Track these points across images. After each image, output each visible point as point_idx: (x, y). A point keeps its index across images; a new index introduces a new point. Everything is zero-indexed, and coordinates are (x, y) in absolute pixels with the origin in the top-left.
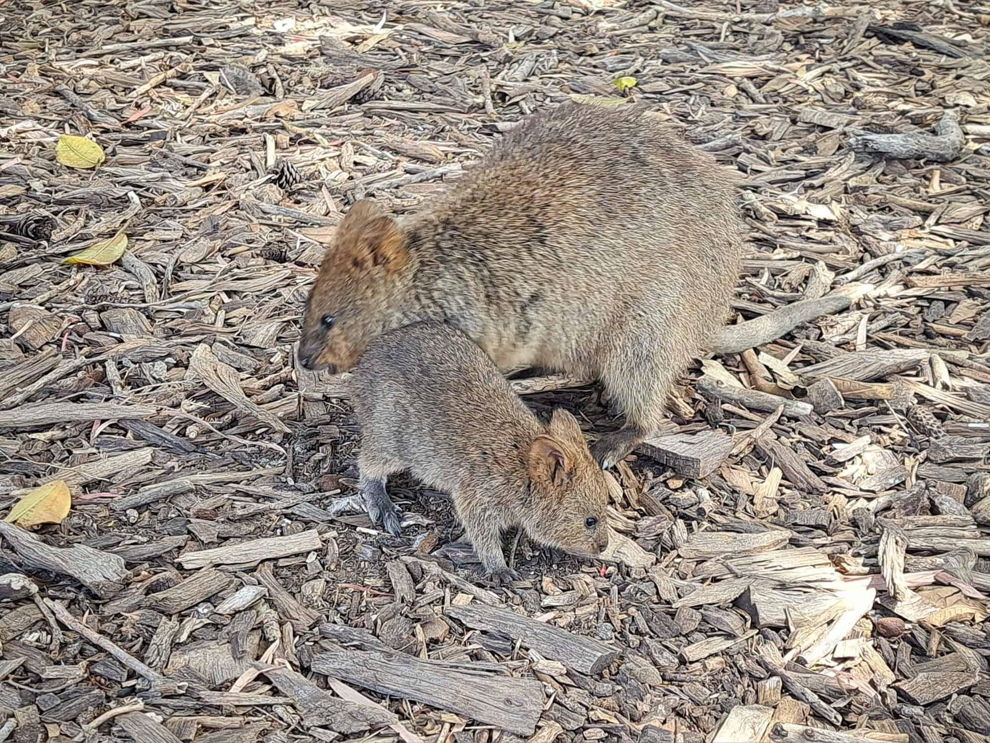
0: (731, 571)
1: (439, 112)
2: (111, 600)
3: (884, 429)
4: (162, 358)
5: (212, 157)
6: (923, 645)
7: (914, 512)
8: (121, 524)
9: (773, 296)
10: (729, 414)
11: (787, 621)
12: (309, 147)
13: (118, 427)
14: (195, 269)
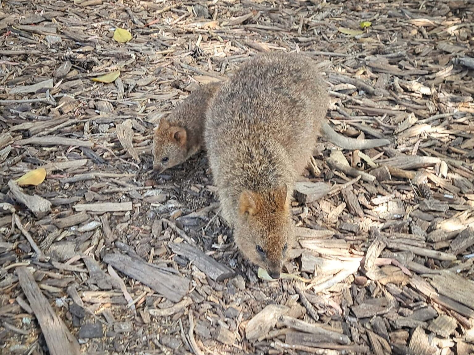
0: (300, 245)
1: (278, 31)
2: (41, 219)
3: (405, 192)
4: (109, 123)
5: (174, 42)
6: (372, 292)
7: (399, 231)
8: (61, 189)
9: (384, 126)
10: (336, 176)
11: (314, 272)
12: (215, 41)
13: (79, 149)
14: (143, 88)
